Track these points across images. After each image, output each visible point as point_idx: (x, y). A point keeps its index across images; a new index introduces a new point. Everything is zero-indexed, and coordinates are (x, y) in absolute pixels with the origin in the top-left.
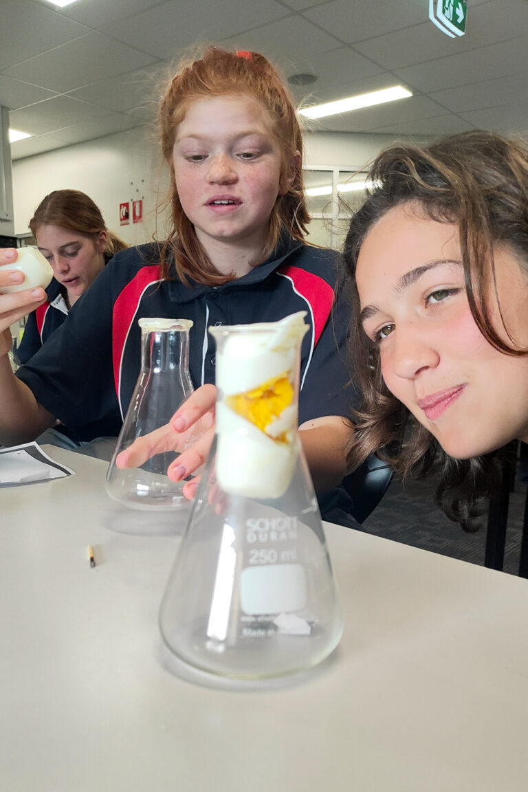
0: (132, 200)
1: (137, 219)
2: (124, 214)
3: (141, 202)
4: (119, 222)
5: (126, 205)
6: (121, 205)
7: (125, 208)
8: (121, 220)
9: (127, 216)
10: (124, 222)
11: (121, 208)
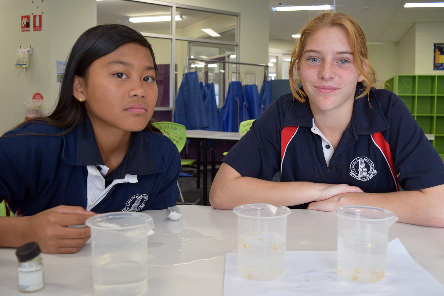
0: (32, 14)
1: (38, 28)
2: (25, 23)
3: (40, 16)
4: (21, 29)
5: (28, 17)
6: (22, 17)
7: (26, 19)
8: (23, 28)
9: (28, 25)
10: (26, 29)
11: (22, 19)
